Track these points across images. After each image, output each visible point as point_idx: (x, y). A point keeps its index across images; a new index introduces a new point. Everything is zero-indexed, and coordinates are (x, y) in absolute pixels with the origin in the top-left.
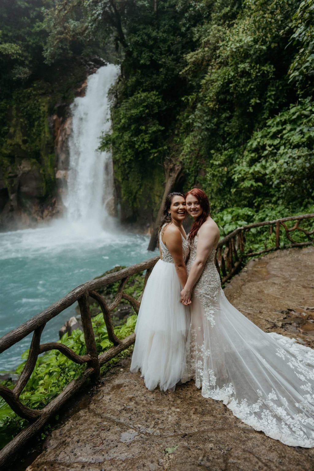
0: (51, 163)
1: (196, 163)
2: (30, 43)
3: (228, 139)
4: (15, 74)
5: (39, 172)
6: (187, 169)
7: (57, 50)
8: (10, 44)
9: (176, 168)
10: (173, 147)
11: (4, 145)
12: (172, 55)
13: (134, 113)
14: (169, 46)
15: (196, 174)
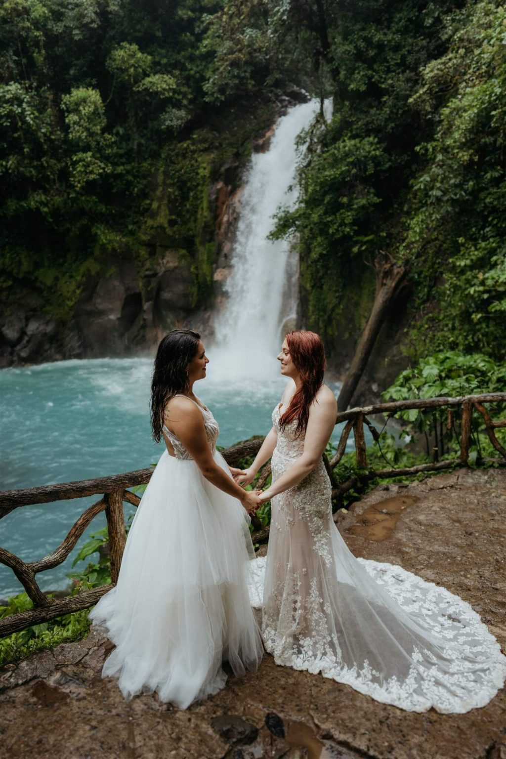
0: (209, 257)
1: (433, 264)
2: (192, 72)
3: (490, 219)
4: (165, 120)
5: (189, 270)
6: (416, 272)
7: (230, 80)
8: (161, 76)
9: (395, 271)
10: (398, 234)
11: (143, 227)
12: (408, 71)
13: (330, 176)
14: (404, 58)
15: (433, 283)
